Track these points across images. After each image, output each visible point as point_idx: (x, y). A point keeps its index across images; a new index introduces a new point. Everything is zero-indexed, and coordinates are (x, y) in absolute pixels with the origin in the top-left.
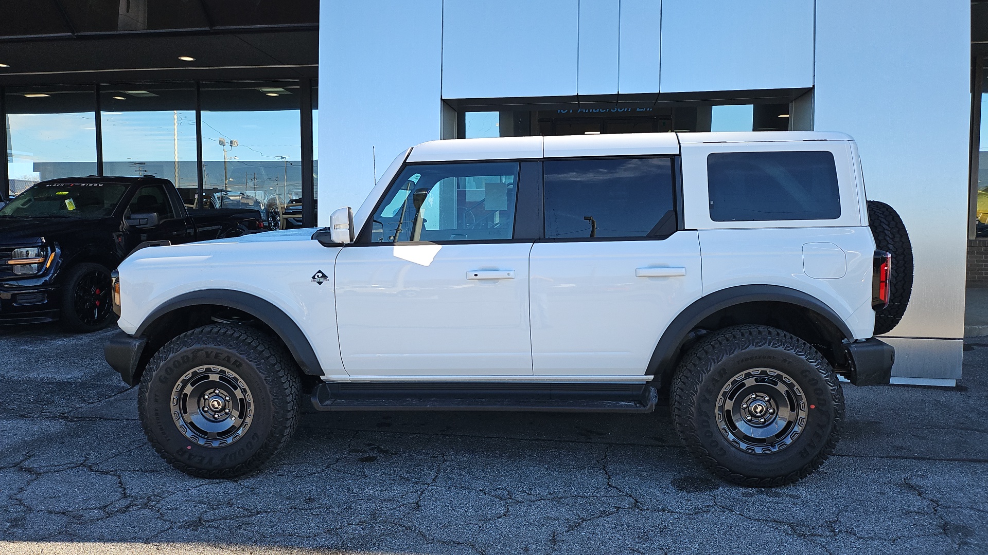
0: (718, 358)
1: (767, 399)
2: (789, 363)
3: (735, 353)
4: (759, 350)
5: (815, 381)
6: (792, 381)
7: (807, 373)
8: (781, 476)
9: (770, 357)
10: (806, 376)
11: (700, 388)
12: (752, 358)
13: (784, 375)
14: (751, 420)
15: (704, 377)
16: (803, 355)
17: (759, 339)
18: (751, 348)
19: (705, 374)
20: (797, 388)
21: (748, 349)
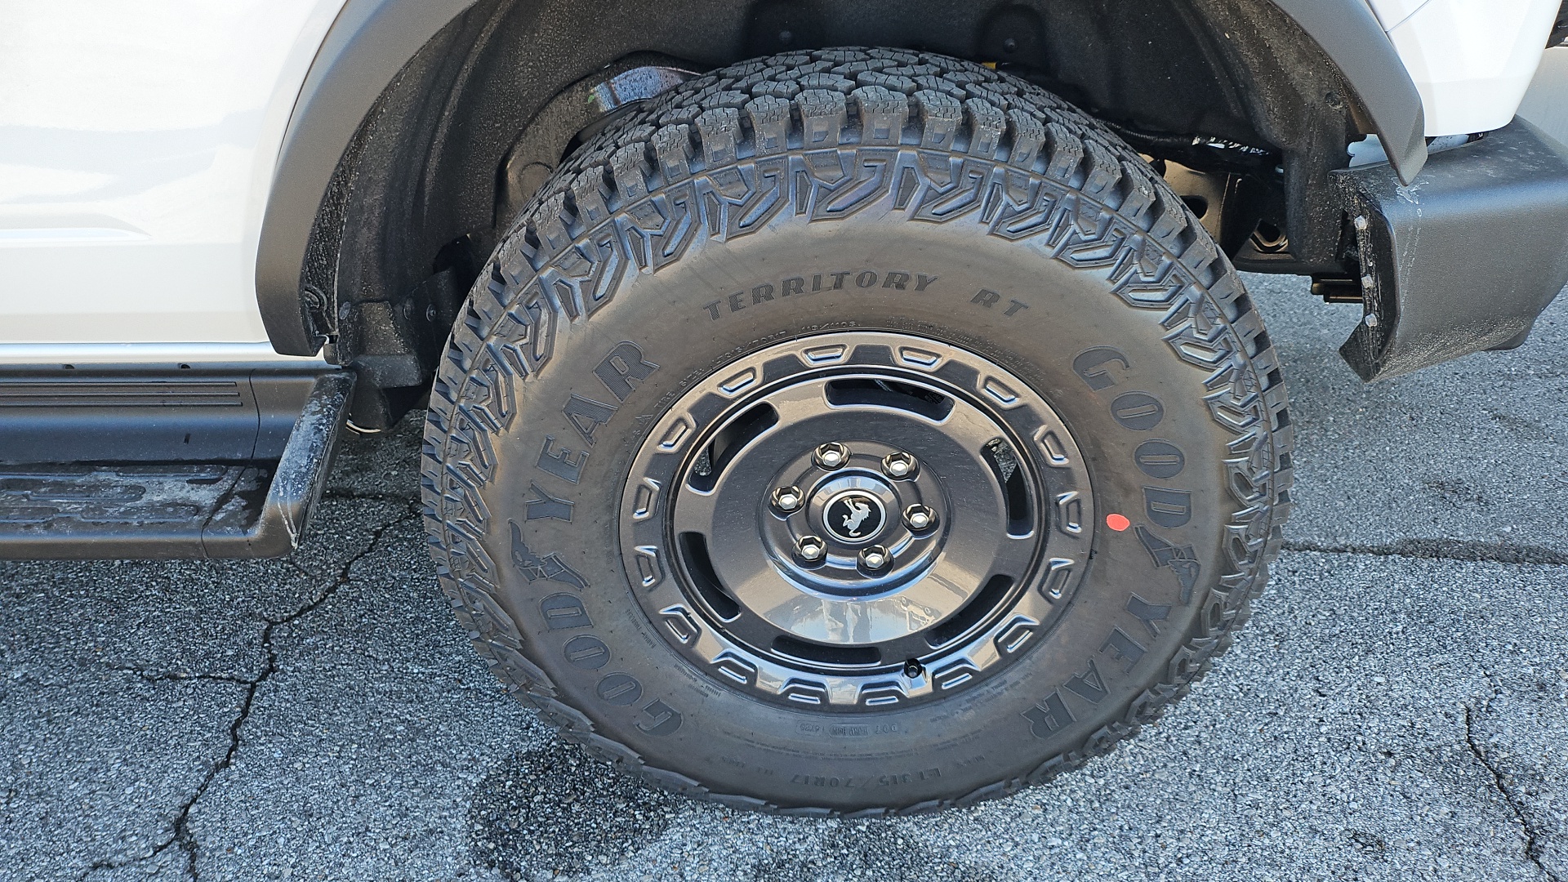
0: (590, 286)
1: (899, 467)
2: (1010, 313)
3: (692, 253)
4: (841, 238)
5: (1147, 409)
6: (1028, 396)
7: (1112, 368)
8: (934, 798)
9: (898, 282)
10: (1102, 381)
11: (505, 448)
12: (793, 287)
13: (983, 367)
14: (822, 559)
15: (524, 390)
16: (1097, 263)
17: (839, 162)
18: (787, 224)
19: (523, 374)
20: (1051, 433)
21: (764, 234)
